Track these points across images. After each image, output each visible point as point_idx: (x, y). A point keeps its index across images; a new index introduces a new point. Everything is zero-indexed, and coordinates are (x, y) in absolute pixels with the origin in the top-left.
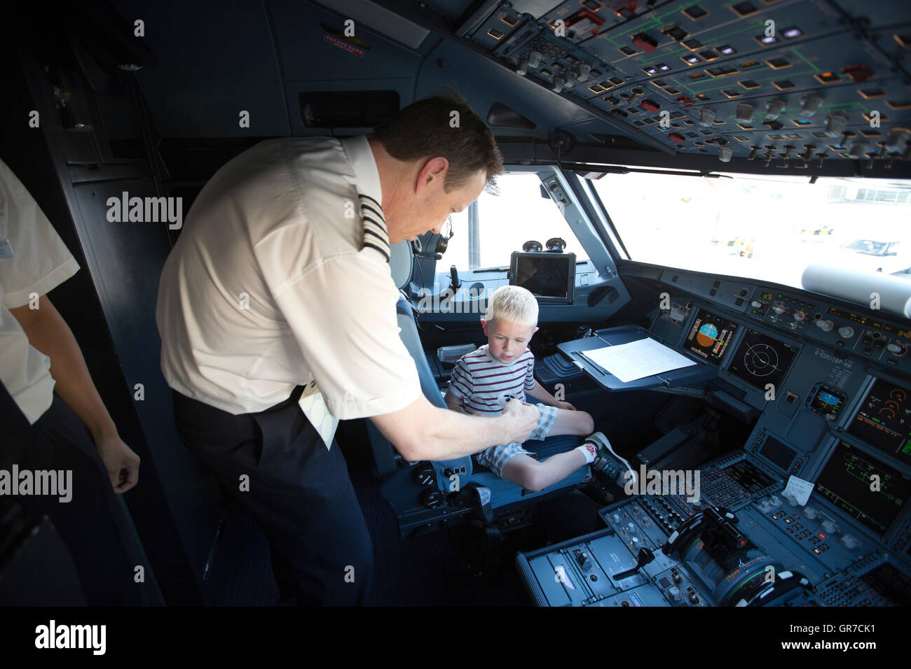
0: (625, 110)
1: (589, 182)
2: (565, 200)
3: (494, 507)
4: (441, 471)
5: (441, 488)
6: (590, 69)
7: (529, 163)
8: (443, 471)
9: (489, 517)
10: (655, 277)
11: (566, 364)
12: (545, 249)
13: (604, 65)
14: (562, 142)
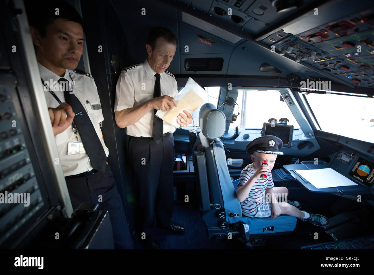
0: (330, 69)
1: (304, 95)
2: (291, 103)
3: (250, 233)
4: (228, 213)
5: (227, 221)
6: (316, 53)
7: (276, 87)
8: (229, 214)
9: (248, 238)
10: (335, 140)
11: (285, 174)
12: (279, 122)
13: (323, 52)
14: (293, 79)
